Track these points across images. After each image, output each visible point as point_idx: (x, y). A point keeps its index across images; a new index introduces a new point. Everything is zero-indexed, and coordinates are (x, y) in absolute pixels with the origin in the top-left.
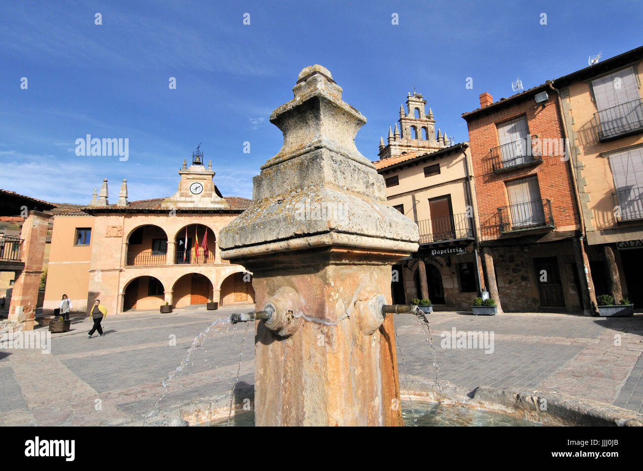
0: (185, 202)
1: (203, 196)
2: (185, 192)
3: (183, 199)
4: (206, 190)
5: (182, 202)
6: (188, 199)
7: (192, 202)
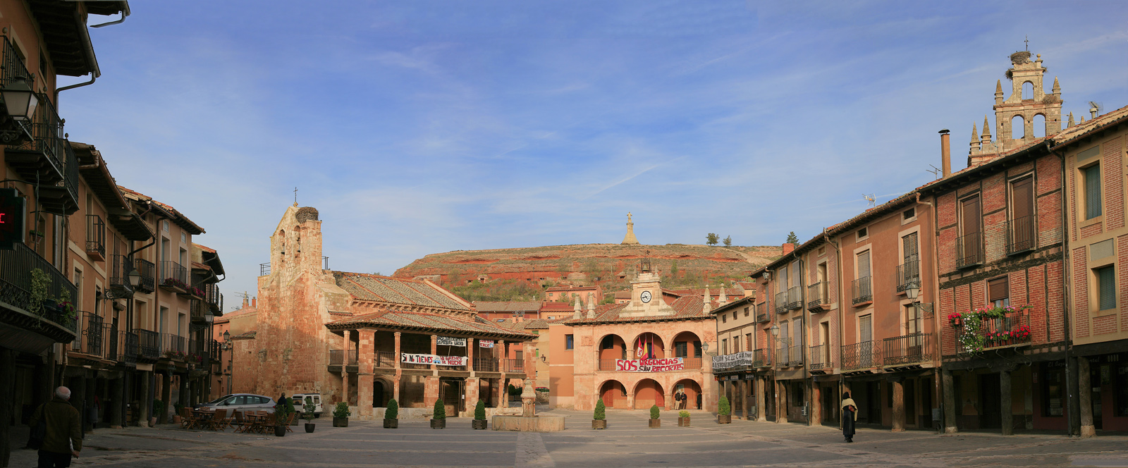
0: (637, 311)
1: (652, 305)
2: (636, 301)
3: (636, 308)
4: (654, 298)
5: (635, 311)
6: (640, 308)
7: (643, 311)
